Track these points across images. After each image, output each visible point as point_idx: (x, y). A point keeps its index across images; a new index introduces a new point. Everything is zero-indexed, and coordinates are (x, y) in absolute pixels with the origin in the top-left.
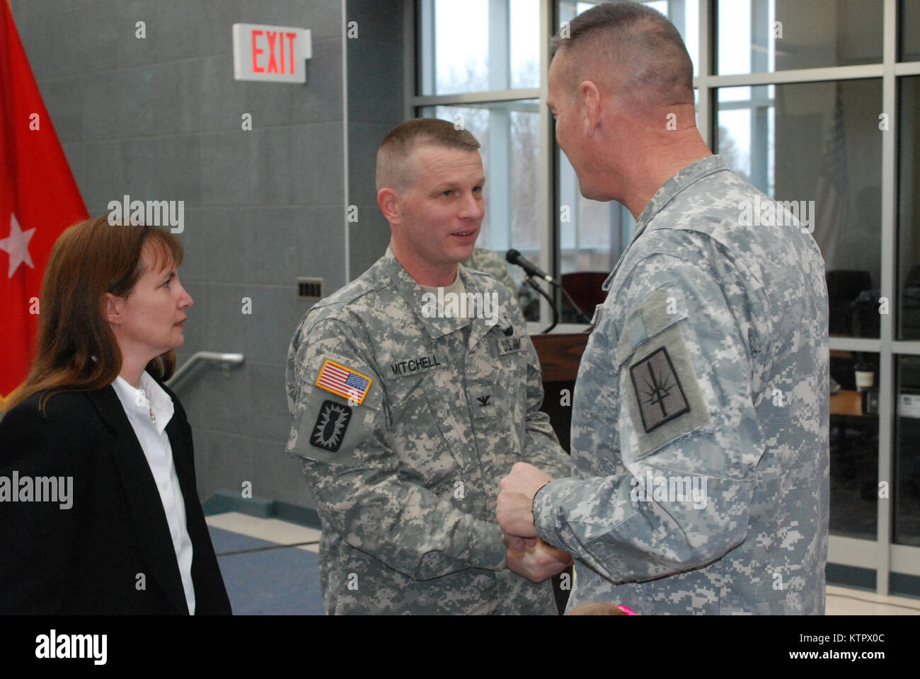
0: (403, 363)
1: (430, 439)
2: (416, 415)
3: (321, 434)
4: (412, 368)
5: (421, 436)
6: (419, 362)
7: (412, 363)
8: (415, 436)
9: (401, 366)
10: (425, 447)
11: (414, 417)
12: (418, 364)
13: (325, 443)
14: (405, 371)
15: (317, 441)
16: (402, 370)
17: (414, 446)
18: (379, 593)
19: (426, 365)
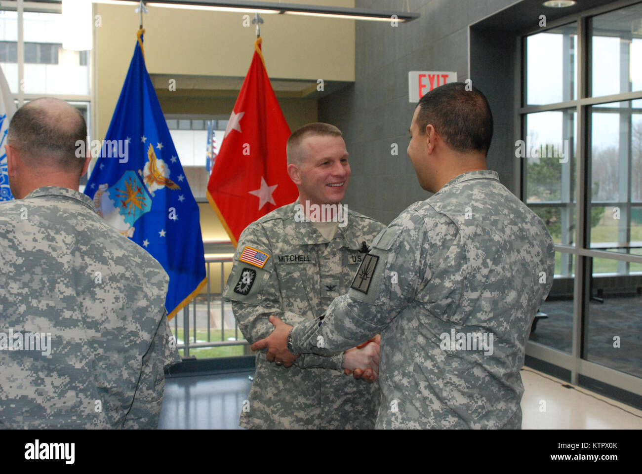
0: (287, 256)
1: (302, 302)
2: (294, 287)
3: (240, 286)
4: (292, 260)
5: (297, 300)
6: (297, 257)
7: (292, 257)
8: (294, 299)
9: (285, 258)
10: (298, 306)
11: (294, 288)
12: (296, 258)
13: (241, 291)
14: (287, 261)
15: (238, 289)
16: (286, 260)
17: (293, 305)
18: (268, 389)
19: (302, 259)
